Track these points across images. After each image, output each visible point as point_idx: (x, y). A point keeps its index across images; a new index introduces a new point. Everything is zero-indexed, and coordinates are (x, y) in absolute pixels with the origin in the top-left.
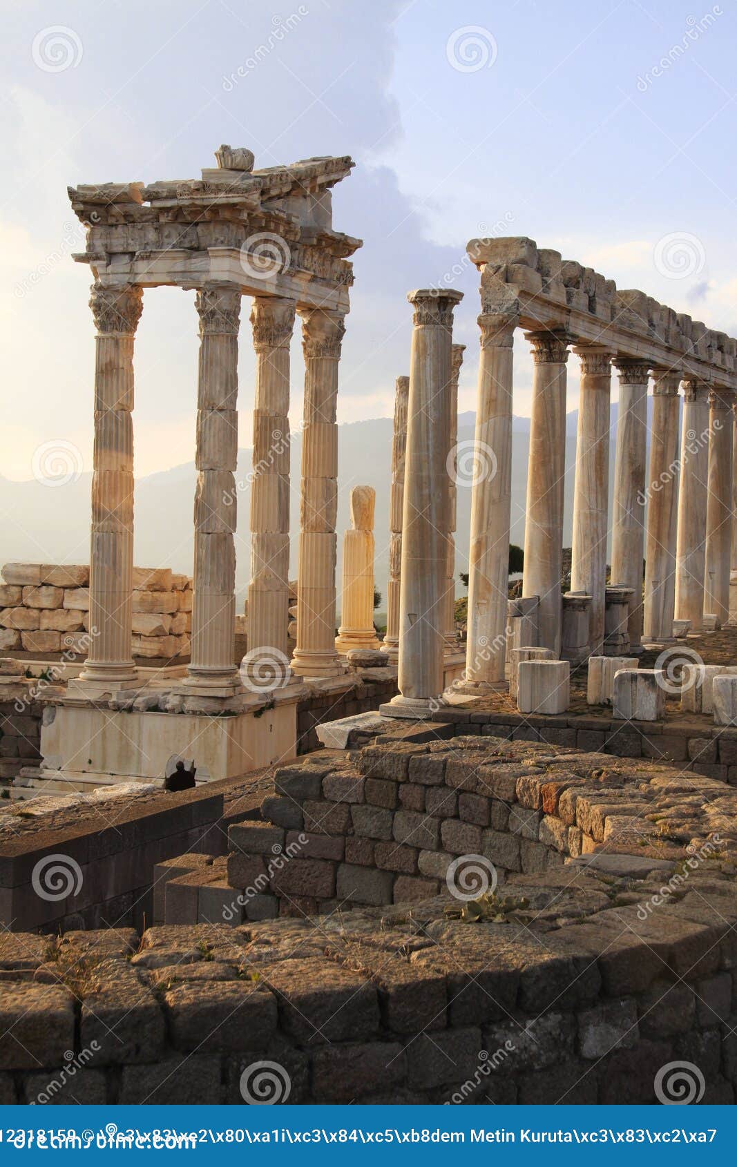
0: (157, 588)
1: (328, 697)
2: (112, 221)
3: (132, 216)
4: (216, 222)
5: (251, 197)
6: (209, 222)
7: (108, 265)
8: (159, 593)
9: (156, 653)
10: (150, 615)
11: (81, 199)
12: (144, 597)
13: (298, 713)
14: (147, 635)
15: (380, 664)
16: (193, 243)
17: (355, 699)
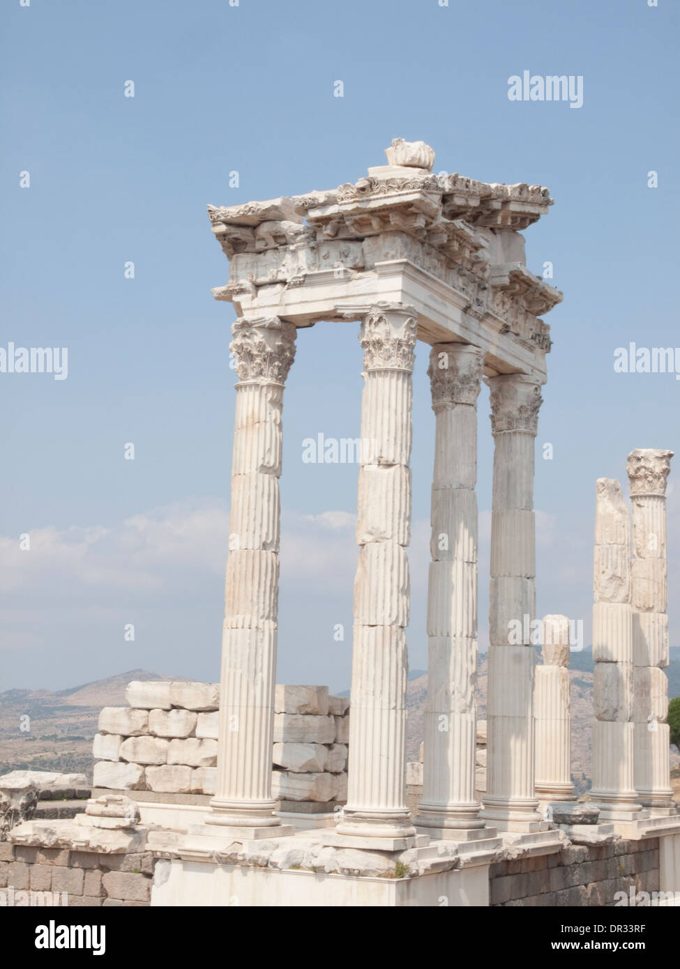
0: (309, 710)
1: (529, 859)
2: (260, 245)
3: (284, 236)
4: (386, 233)
5: (429, 196)
6: (378, 235)
7: (253, 298)
8: (312, 717)
9: (306, 795)
10: (300, 746)
11: (223, 218)
12: (294, 722)
13: (490, 880)
14: (297, 770)
15: (589, 821)
16: (358, 260)
17: (560, 865)
